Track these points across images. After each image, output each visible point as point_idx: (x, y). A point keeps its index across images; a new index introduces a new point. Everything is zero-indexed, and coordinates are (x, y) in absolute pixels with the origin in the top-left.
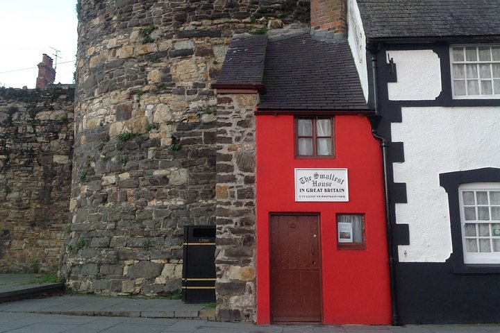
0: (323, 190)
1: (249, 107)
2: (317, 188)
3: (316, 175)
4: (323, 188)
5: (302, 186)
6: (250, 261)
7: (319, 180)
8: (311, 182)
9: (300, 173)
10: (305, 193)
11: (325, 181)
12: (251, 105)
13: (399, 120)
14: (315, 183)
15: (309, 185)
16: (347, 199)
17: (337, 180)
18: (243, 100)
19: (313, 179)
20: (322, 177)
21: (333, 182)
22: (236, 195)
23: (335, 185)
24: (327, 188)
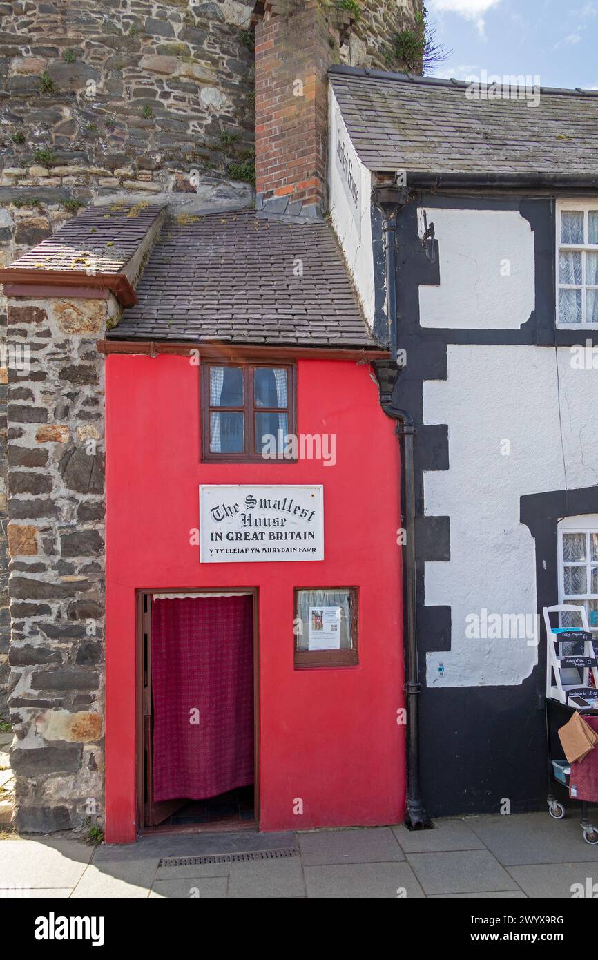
0: (266, 536)
1: (87, 334)
2: (252, 531)
3: (250, 501)
4: (267, 530)
5: (217, 527)
6: (91, 700)
7: (257, 513)
8: (238, 518)
9: (211, 496)
10: (224, 544)
11: (271, 514)
12: (94, 328)
13: (442, 375)
14: (247, 520)
15: (233, 524)
16: (319, 556)
17: (299, 512)
18: (74, 315)
19: (242, 508)
20: (265, 504)
21: (289, 517)
22: (58, 547)
23: (295, 523)
24: (275, 530)
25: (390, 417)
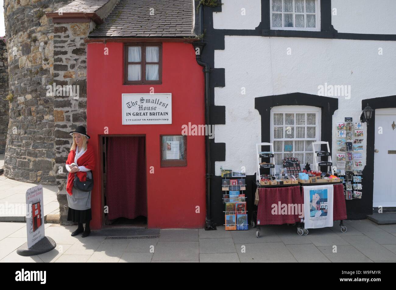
0: (148, 114)
1: (83, 36)
2: (142, 112)
3: (142, 100)
4: (149, 112)
5: (129, 110)
7: (145, 105)
8: (137, 106)
9: (127, 98)
10: (132, 117)
11: (150, 105)
12: (85, 33)
13: (222, 47)
14: (141, 108)
15: (135, 109)
16: (170, 122)
17: (162, 104)
18: (78, 29)
19: (139, 103)
20: (148, 101)
21: (158, 106)
22: (71, 118)
23: (160, 109)
24: (152, 112)
25: (200, 65)
